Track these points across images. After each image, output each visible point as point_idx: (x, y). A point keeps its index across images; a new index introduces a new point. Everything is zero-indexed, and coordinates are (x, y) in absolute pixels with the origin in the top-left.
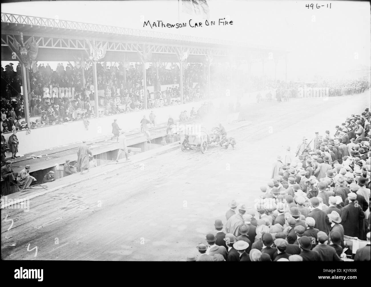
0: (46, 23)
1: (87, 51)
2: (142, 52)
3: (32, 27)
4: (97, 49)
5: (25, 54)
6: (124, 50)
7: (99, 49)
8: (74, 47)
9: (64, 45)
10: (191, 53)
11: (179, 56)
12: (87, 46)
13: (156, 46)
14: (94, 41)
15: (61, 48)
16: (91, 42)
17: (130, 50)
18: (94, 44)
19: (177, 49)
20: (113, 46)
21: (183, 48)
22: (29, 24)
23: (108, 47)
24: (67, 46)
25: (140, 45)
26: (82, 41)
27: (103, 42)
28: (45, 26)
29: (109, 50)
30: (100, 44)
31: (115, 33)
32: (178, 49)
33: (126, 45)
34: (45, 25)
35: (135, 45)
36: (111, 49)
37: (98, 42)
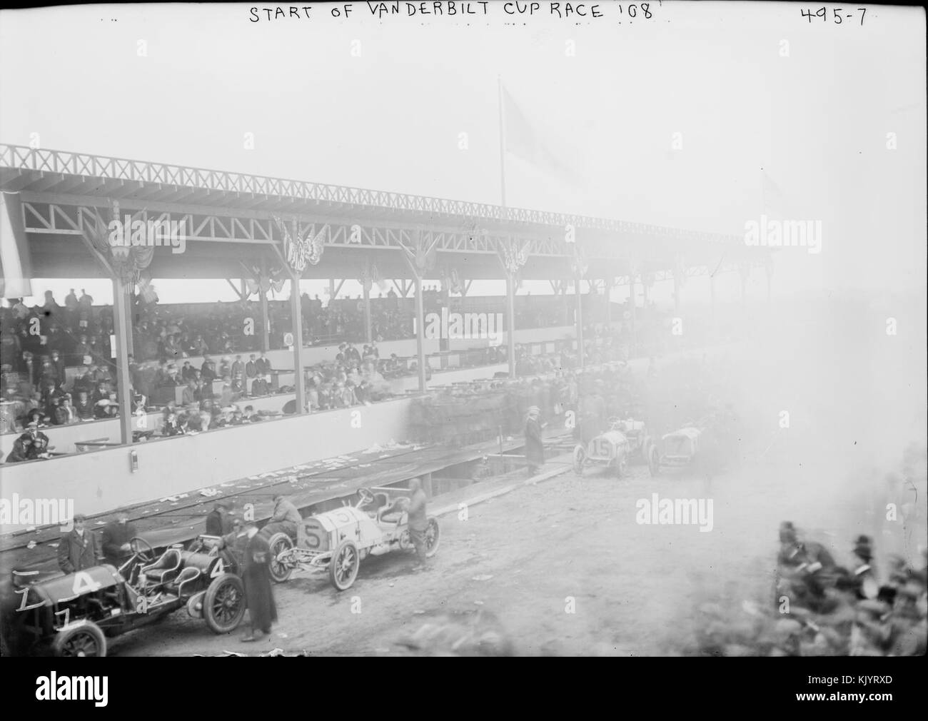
0: (176, 179)
1: (275, 246)
2: (413, 249)
3: (142, 185)
4: (302, 242)
5: (123, 253)
6: (369, 244)
7: (306, 242)
8: (246, 238)
9: (219, 233)
10: (533, 251)
11: (504, 258)
12: (278, 235)
13: (447, 236)
14: (295, 223)
15: (213, 239)
16: (288, 224)
17: (382, 244)
18: (295, 229)
19: (498, 243)
20: (341, 235)
21: (512, 240)
22: (136, 179)
23: (330, 235)
24: (228, 234)
25: (409, 233)
26: (264, 223)
27: (316, 224)
28: (174, 185)
29: (332, 244)
30: (310, 229)
31: (345, 201)
32: (501, 243)
33: (388, 234)
34: (174, 183)
35: (396, 232)
36: (336, 242)
37: (304, 225)
